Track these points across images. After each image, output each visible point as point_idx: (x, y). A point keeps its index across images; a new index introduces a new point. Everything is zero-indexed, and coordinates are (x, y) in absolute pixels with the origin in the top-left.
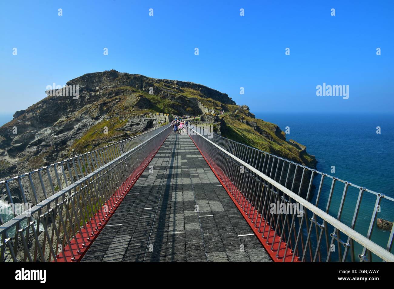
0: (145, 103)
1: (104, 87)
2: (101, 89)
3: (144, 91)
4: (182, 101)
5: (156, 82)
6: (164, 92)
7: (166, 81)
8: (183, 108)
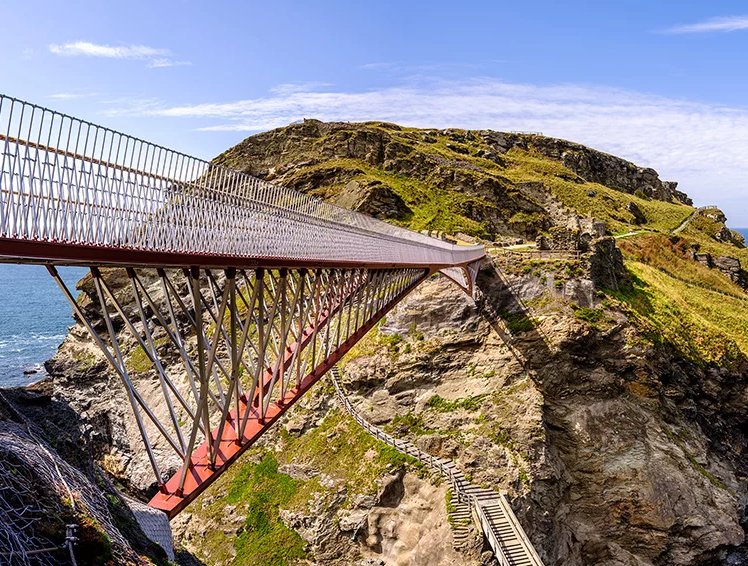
0: (385, 204)
1: (286, 166)
2: (280, 172)
3: (387, 169)
4: (496, 194)
5: (427, 140)
6: (442, 170)
7: (456, 136)
8: (499, 215)
